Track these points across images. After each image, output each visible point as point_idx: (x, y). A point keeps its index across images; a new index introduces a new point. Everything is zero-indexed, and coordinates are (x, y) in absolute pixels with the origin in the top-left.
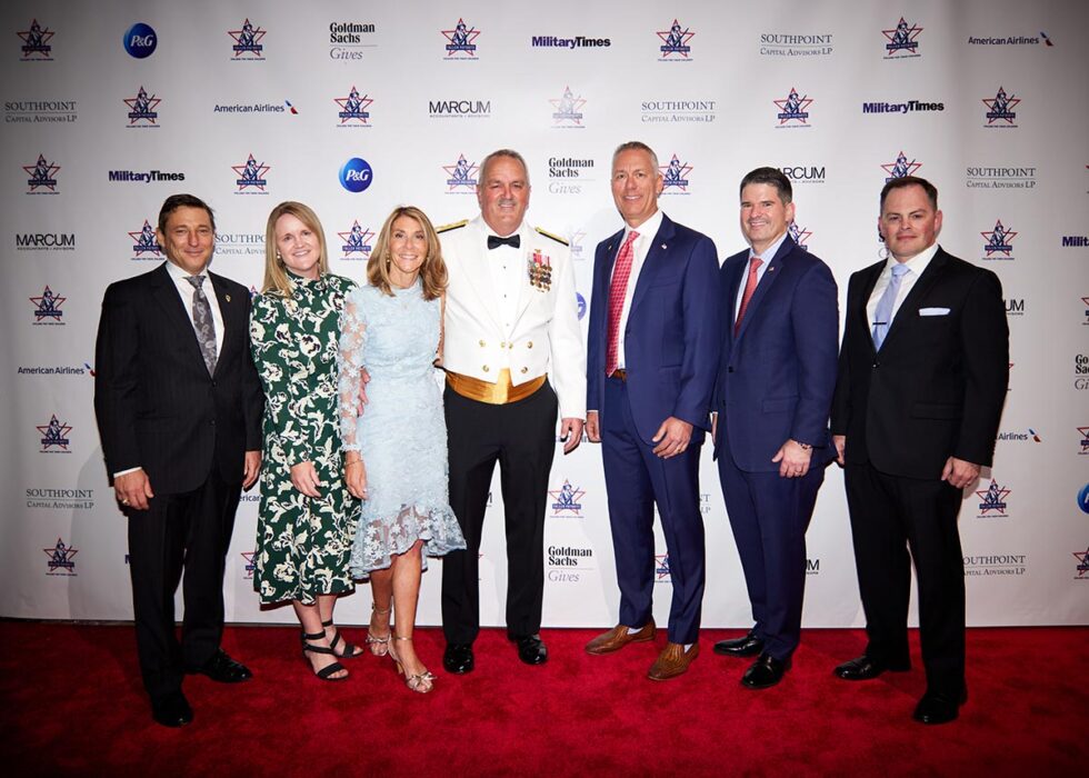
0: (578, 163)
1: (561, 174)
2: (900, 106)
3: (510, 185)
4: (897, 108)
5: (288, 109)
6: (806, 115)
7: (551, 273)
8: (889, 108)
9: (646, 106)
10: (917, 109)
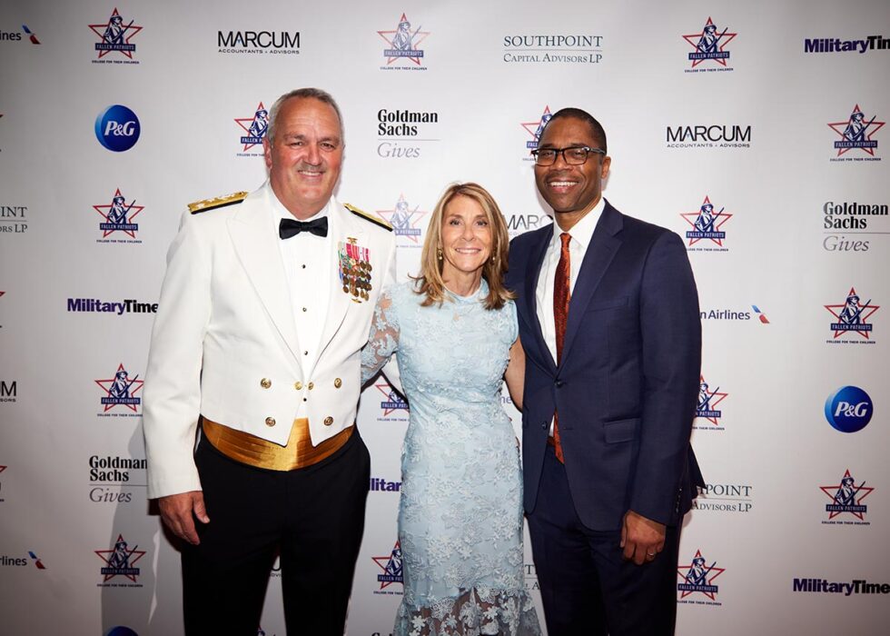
0: (416, 117)
1: (393, 131)
2: (855, 43)
3: (318, 143)
4: (851, 46)
6: (727, 55)
7: (371, 274)
8: (841, 46)
9: (510, 41)
10: (879, 47)
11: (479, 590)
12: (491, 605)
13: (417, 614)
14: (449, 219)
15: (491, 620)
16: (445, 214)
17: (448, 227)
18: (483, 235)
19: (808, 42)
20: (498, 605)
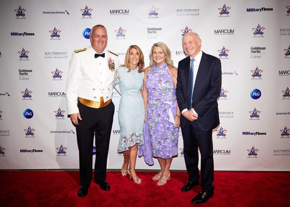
0: (156, 29)
1: (151, 32)
2: (259, 9)
3: (102, 36)
4: (258, 10)
5: (66, 13)
6: (229, 13)
7: (115, 65)
8: (255, 10)
9: (178, 11)
10: (264, 10)
11: (136, 134)
12: (138, 137)
13: (123, 138)
14: (131, 53)
15: (138, 140)
16: (129, 52)
17: (130, 55)
18: (138, 57)
19: (247, 9)
20: (140, 137)
